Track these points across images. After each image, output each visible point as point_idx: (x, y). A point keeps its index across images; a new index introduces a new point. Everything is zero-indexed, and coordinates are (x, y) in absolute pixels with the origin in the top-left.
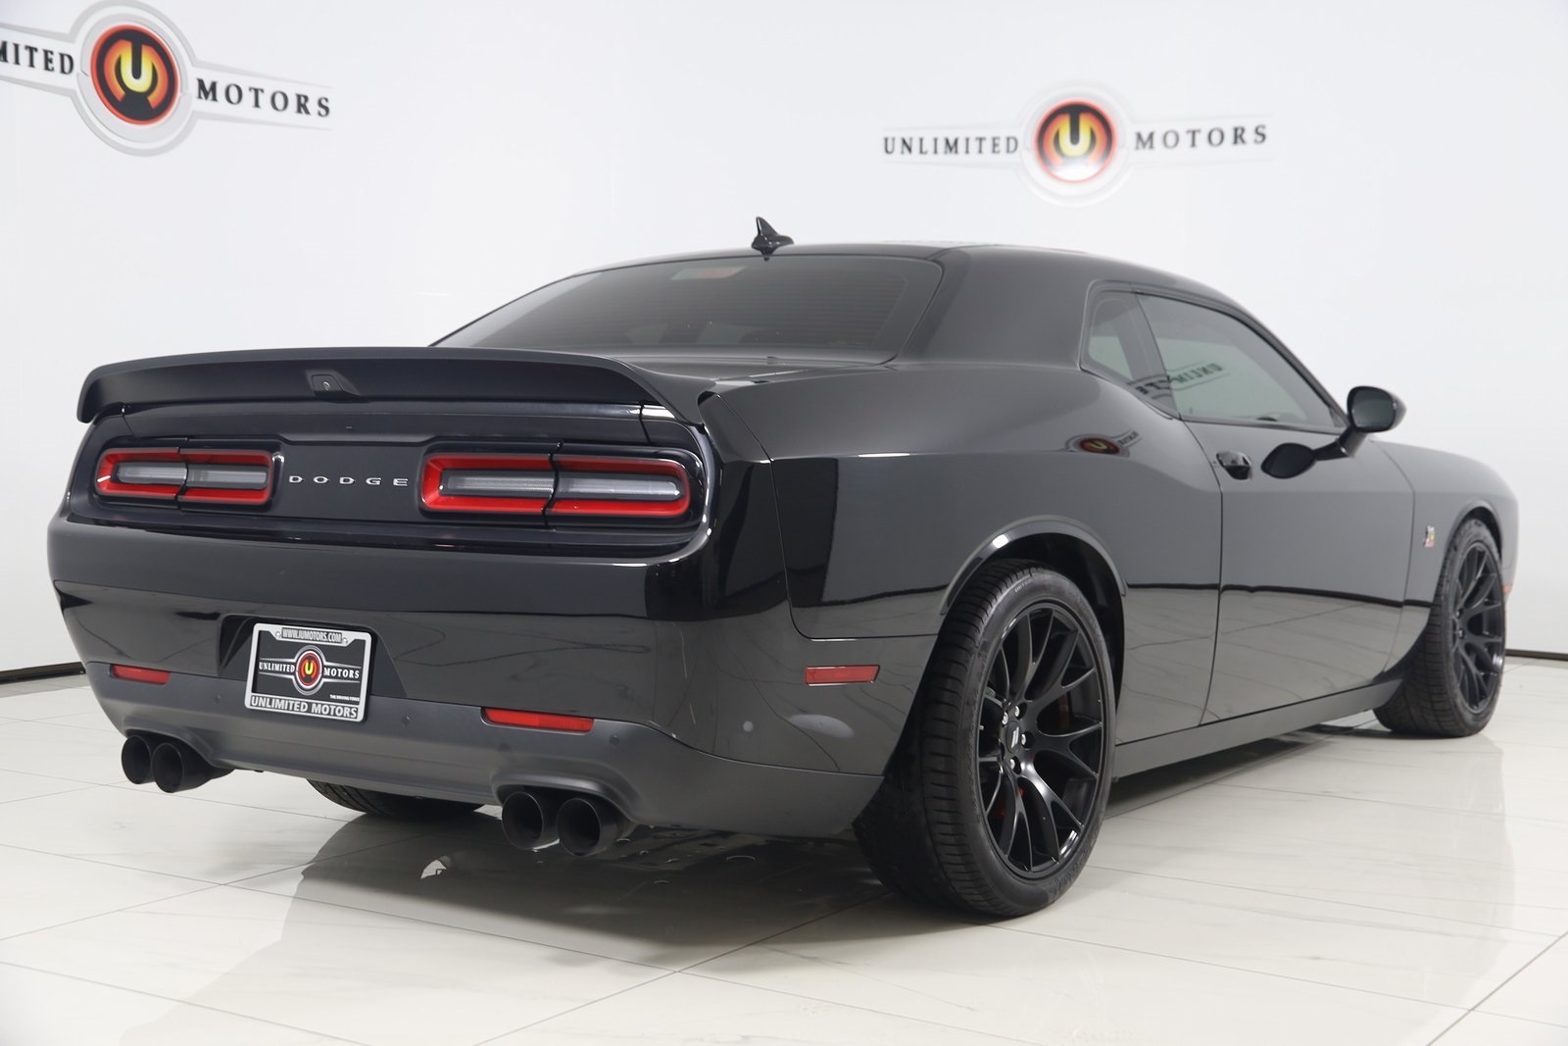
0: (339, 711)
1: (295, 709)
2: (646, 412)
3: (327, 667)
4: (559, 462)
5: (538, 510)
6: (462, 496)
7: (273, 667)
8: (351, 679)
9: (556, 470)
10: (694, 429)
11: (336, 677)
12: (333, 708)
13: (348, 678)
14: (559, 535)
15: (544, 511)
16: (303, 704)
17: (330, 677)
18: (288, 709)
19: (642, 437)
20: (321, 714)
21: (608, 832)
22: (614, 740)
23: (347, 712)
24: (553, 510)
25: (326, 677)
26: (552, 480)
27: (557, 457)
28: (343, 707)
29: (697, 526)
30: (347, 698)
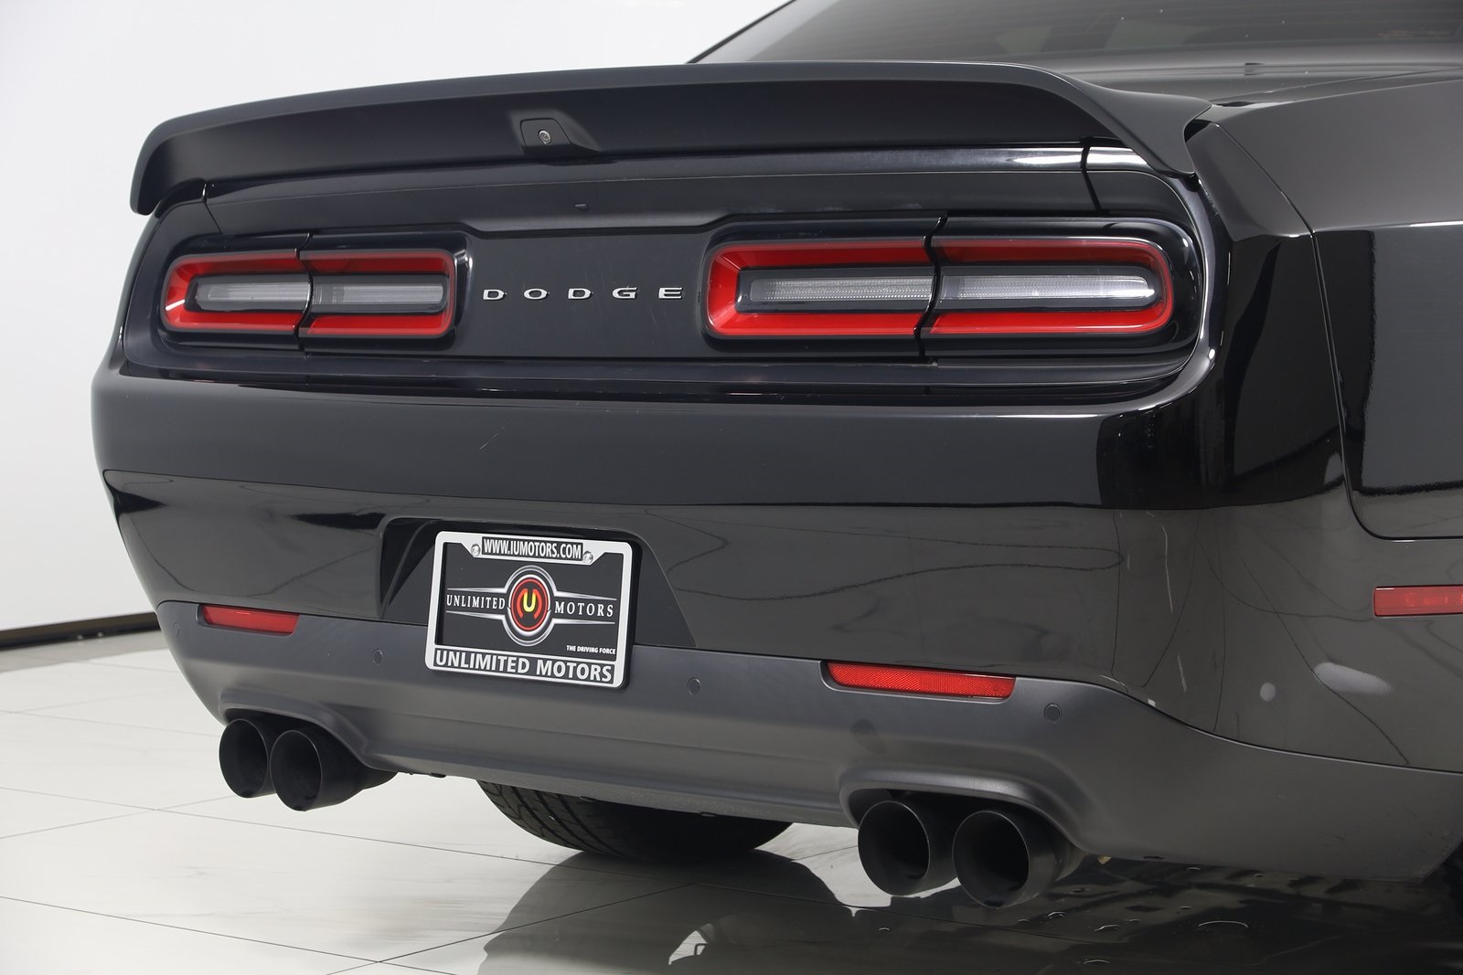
0: (583, 671)
1: (509, 669)
2: (1093, 159)
3: (560, 599)
4: (941, 249)
5: (909, 331)
6: (776, 311)
7: (470, 602)
8: (600, 618)
9: (937, 263)
10: (1177, 183)
11: (575, 616)
12: (572, 666)
13: (595, 617)
14: (942, 371)
15: (918, 333)
16: (521, 660)
17: (565, 616)
18: (497, 670)
19: (1086, 201)
20: (553, 676)
21: (1041, 866)
22: (1052, 712)
23: (595, 673)
24: (934, 329)
25: (559, 616)
26: (929, 281)
27: (938, 241)
28: (589, 665)
29: (1189, 348)
30: (593, 650)
